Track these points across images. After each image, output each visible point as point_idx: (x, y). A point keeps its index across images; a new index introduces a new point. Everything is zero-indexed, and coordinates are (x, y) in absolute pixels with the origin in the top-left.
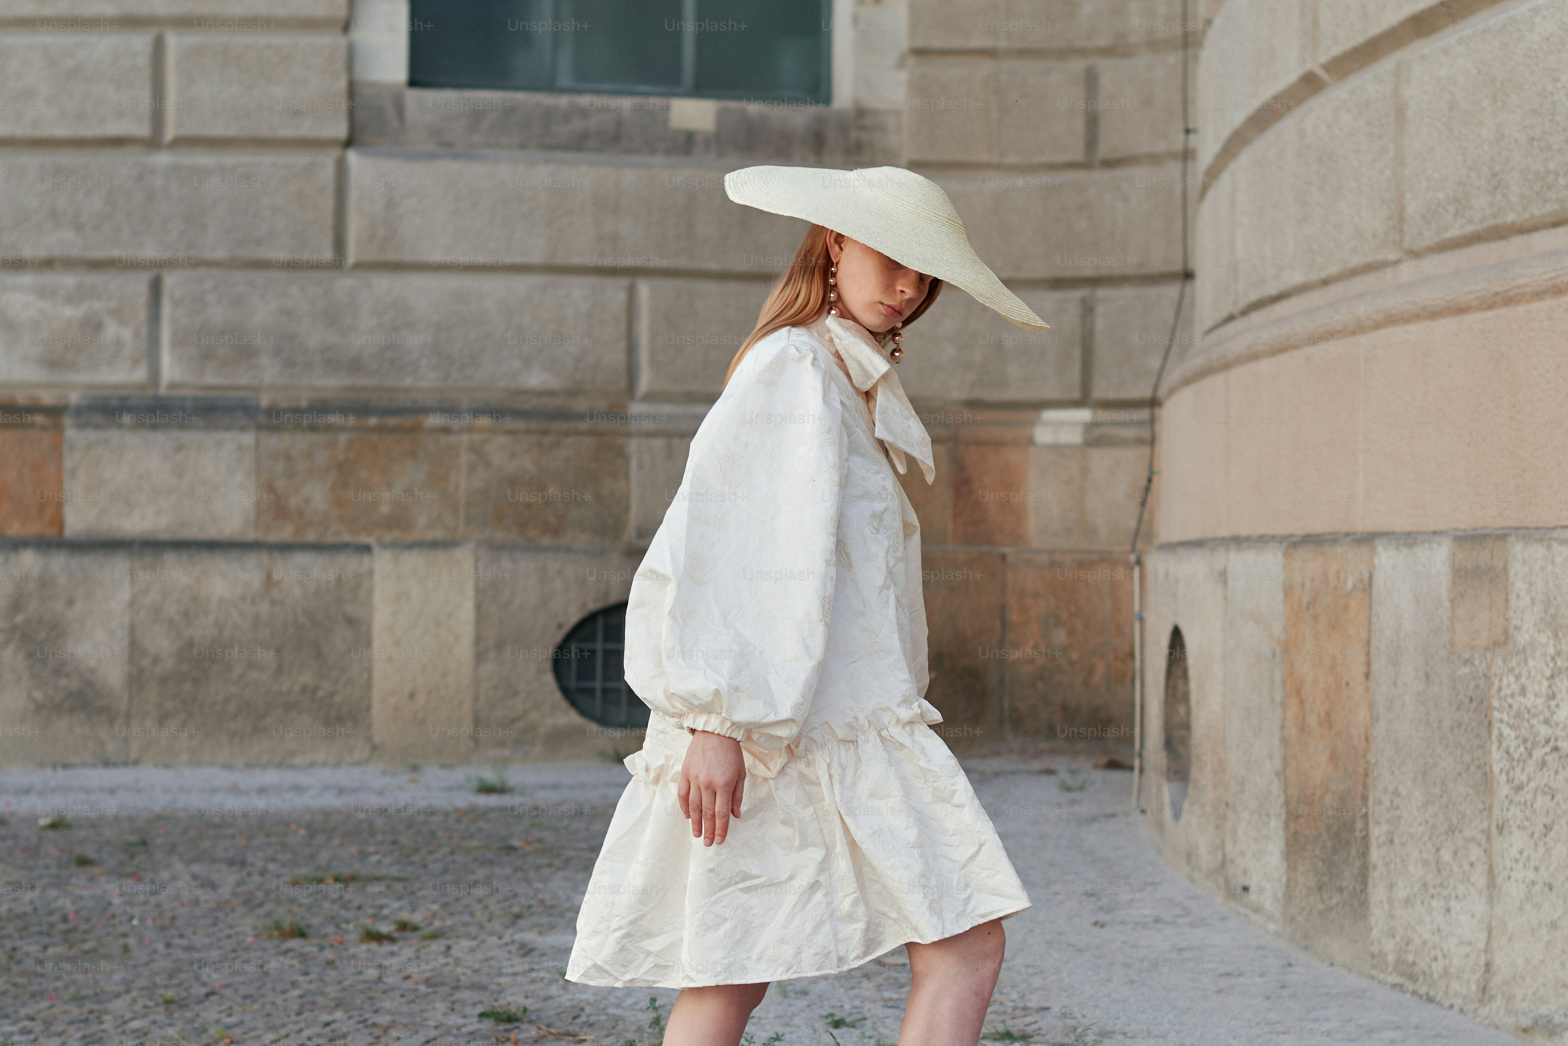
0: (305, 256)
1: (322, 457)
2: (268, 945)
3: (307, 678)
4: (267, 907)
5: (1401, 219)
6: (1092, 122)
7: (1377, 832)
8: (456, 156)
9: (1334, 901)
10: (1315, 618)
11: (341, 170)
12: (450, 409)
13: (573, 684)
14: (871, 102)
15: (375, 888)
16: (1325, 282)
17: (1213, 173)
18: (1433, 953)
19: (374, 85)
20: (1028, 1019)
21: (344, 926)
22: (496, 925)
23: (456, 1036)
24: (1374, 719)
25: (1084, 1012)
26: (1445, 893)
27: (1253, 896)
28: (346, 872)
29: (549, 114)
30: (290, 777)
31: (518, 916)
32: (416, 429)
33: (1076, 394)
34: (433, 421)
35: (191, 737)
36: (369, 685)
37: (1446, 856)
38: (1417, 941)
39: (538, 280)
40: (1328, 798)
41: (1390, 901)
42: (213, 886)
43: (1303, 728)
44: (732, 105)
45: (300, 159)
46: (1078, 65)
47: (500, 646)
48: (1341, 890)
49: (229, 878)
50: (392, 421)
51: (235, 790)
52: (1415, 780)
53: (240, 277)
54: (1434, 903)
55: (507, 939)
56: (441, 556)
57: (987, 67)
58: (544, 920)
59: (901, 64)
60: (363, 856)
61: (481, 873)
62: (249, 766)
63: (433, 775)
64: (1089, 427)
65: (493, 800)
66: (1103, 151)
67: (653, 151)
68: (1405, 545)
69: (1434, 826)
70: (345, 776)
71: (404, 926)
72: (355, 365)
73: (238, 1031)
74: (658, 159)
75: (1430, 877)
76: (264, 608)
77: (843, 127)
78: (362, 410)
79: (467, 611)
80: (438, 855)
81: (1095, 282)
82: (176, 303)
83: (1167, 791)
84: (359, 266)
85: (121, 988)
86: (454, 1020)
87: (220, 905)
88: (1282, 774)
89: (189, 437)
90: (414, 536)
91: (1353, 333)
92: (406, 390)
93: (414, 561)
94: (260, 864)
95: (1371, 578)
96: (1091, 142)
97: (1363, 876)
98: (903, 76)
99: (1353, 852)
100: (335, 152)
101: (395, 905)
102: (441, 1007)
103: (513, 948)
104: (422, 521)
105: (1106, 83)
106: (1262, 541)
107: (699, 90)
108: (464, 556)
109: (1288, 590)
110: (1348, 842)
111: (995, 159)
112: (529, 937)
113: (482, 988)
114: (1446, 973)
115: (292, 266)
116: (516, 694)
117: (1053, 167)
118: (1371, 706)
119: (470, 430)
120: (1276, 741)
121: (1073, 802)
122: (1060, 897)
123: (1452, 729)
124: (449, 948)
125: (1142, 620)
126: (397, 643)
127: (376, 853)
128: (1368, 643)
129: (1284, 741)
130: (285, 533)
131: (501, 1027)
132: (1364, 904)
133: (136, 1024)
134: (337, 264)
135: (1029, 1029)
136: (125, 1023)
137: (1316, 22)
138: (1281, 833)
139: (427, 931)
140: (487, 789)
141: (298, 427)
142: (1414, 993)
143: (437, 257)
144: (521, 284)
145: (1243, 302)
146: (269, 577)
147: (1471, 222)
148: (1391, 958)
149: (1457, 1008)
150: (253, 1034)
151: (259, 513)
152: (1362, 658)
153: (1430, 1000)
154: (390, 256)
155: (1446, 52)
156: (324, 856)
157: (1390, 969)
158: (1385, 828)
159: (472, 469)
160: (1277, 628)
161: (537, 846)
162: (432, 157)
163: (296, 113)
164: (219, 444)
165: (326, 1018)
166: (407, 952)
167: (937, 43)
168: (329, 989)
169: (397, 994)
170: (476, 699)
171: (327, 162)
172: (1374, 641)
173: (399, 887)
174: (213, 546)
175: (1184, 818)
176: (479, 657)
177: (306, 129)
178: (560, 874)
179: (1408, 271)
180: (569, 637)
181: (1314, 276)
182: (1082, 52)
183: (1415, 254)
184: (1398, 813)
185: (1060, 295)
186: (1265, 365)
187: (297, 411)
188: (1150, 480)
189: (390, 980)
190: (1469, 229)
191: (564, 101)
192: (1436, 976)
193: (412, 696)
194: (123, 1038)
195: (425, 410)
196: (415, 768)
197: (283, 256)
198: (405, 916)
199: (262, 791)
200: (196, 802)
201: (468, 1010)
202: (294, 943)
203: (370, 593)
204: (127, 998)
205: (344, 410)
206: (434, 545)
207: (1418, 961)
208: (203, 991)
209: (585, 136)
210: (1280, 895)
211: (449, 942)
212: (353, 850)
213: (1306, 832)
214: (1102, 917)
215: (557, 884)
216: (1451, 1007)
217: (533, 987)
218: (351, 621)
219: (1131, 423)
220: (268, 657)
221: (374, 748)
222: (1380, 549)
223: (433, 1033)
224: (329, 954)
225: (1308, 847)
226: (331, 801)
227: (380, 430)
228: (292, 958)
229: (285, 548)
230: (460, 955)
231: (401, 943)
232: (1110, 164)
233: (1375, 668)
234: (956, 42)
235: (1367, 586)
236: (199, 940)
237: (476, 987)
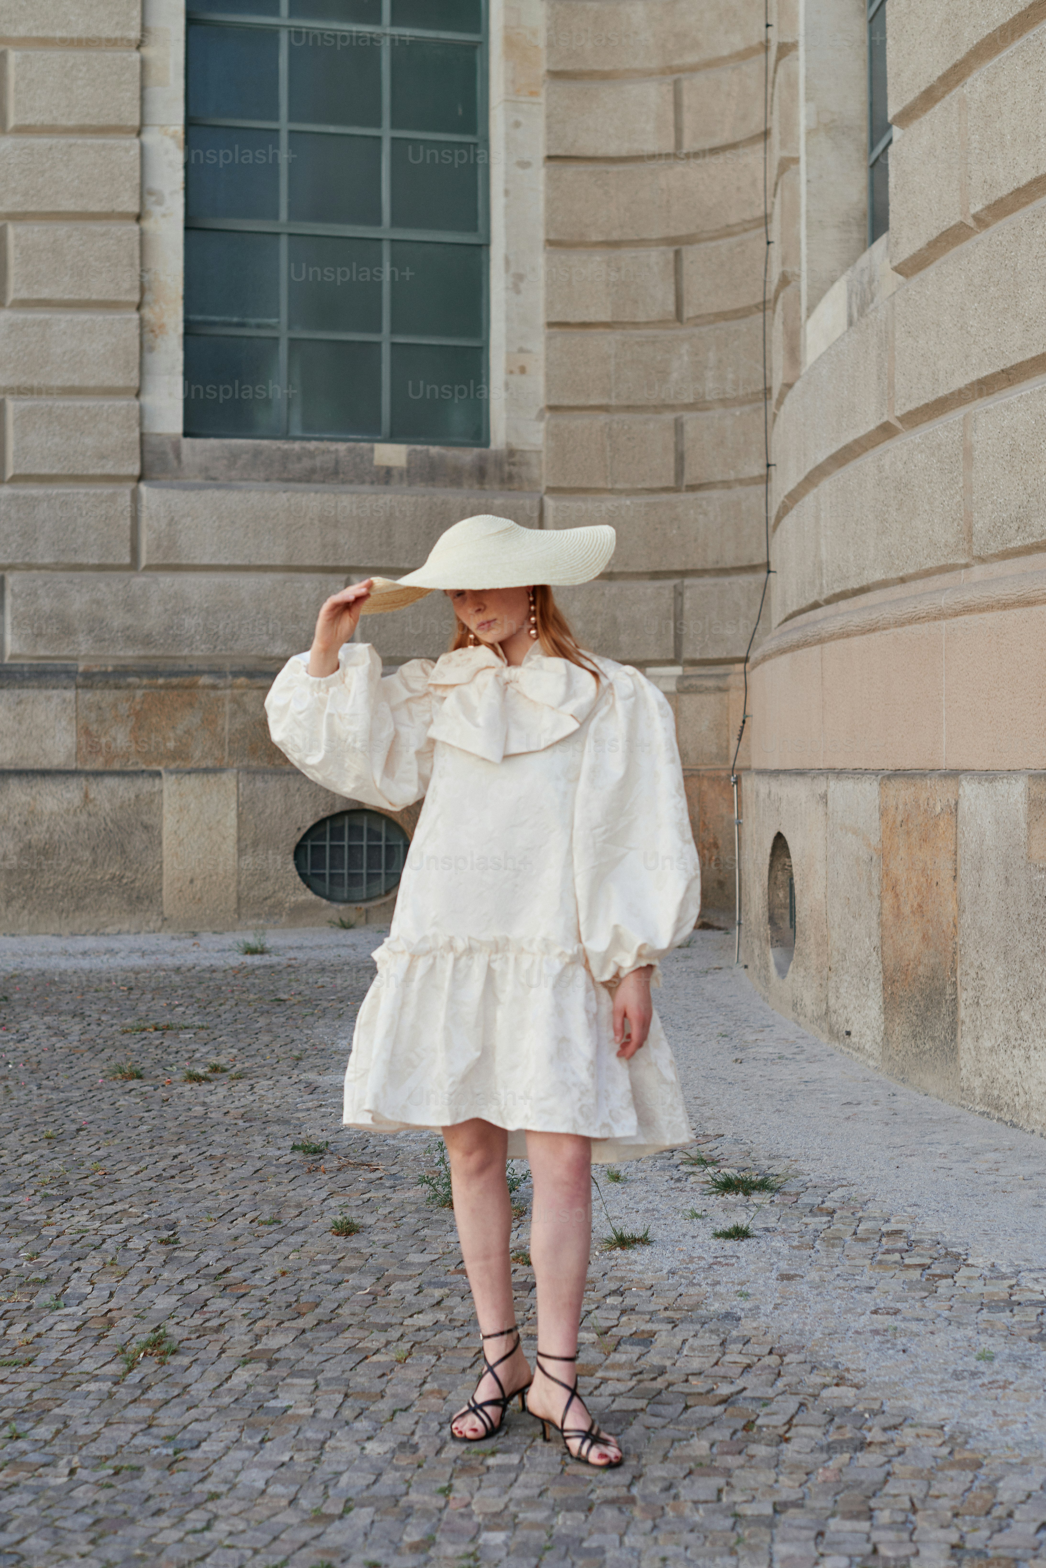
0: (110, 561)
1: (124, 708)
2: (114, 1085)
3: (114, 870)
4: (108, 1052)
5: (970, 534)
6: (680, 458)
7: (964, 996)
8: (219, 487)
9: (927, 1046)
10: (908, 833)
11: (136, 497)
12: (217, 672)
13: (309, 871)
14: (518, 445)
15: (186, 1036)
16: (903, 580)
17: (794, 497)
18: (1016, 1090)
19: (159, 435)
20: (711, 1146)
21: (169, 1068)
22: (283, 1066)
23: (277, 1167)
24: (961, 911)
25: (751, 1138)
26: (1025, 1045)
27: (854, 1039)
28: (163, 1022)
29: (286, 456)
30: (104, 943)
31: (299, 1059)
32: (193, 686)
33: (671, 656)
34: (204, 680)
35: (30, 914)
36: (161, 875)
37: (1025, 1016)
38: (1001, 1080)
39: (280, 576)
40: (921, 969)
41: (977, 1049)
42: (64, 1035)
43: (898, 915)
44: (419, 447)
45: (106, 490)
46: (669, 417)
47: (255, 844)
48: (933, 1039)
49: (75, 1028)
50: (175, 681)
51: (65, 953)
52: (997, 958)
53: (61, 576)
54: (1015, 1052)
55: (294, 1079)
56: (212, 779)
57: (602, 418)
58: (319, 1062)
59: (540, 417)
60: (171, 1008)
61: (262, 1022)
62: (73, 934)
63: (208, 939)
64: (681, 678)
65: (257, 960)
66: (688, 479)
67: (363, 482)
68: (986, 780)
69: (1015, 993)
70: (144, 941)
71: (215, 1069)
72: (147, 640)
73: (108, 1163)
74: (366, 488)
75: (1011, 1032)
76: (83, 818)
77: (499, 464)
78: (153, 673)
79: (231, 820)
80: (227, 1007)
81: (683, 574)
82: (15, 596)
83: (772, 955)
84: (149, 568)
85: (11, 1125)
86: (272, 1152)
87: (72, 1051)
88: (880, 949)
89: (26, 694)
90: (192, 765)
91: (935, 619)
92: (185, 658)
93: (192, 782)
94: (95, 1016)
95: (956, 804)
96: (679, 473)
97: (953, 1028)
98: (542, 425)
99: (944, 1010)
100: (132, 485)
101: (204, 1050)
102: (259, 1140)
103: (301, 1086)
104: (197, 754)
105: (690, 430)
106: (858, 773)
107: (394, 437)
108: (229, 779)
109: (883, 812)
110: (939, 1003)
111: (610, 486)
112: (311, 1076)
113: (287, 1122)
114: (1027, 1106)
115: (101, 568)
116: (267, 879)
117: (651, 491)
118: (959, 901)
119: (231, 687)
120: (874, 924)
121: (687, 957)
122: (702, 1038)
123: (1029, 922)
124: (252, 1087)
125: (739, 824)
126: (180, 843)
127: (180, 1005)
128: (955, 854)
129: (881, 924)
130: (98, 764)
131: (311, 1158)
132: (954, 1050)
133: (28, 1158)
134: (133, 566)
135: (715, 1153)
136: (20, 1157)
137: (891, 386)
138: (879, 992)
139: (233, 1072)
140: (251, 951)
141: (106, 686)
142: (999, 1119)
143: (206, 561)
144: (268, 579)
145: (827, 593)
146: (86, 796)
147: (1031, 535)
148: (978, 1092)
149: (1037, 1133)
150: (120, 1166)
151: (79, 749)
152: (950, 865)
153: (1014, 1126)
154: (172, 560)
155: (1008, 408)
156: (142, 1008)
157: (978, 1100)
158: (971, 993)
159: (233, 715)
160: (875, 840)
161: (299, 998)
162: (201, 487)
163: (102, 457)
164: (49, 699)
165: (173, 1151)
166: (222, 1091)
167: (566, 402)
168: (169, 1124)
169: (222, 1128)
170: (239, 882)
171: (126, 491)
172: (959, 852)
173: (203, 1034)
174: (44, 773)
175: (790, 976)
176: (241, 852)
177: (109, 468)
178: (321, 1022)
179: (978, 572)
180: (305, 837)
181: (893, 575)
182: (672, 407)
183: (982, 560)
184: (982, 982)
185: (658, 584)
186: (856, 642)
187: (105, 674)
188: (744, 722)
189: (215, 1115)
190: (1030, 541)
191: (297, 446)
192: (1018, 1107)
193: (192, 881)
194: (20, 1170)
195: (200, 673)
196: (195, 934)
197: (94, 561)
198: (213, 1060)
199: (84, 953)
200: (38, 963)
201: (281, 1143)
202: (133, 1084)
203: (160, 807)
204: (17, 1133)
205: (139, 674)
206: (206, 771)
207: (1002, 1095)
208: (74, 1127)
209: (313, 471)
210: (879, 1039)
211: (252, 1082)
212: (163, 1003)
213: (901, 993)
214: (740, 1056)
215: (321, 1030)
216: (1033, 1131)
217: (325, 1121)
218: (146, 827)
219: (711, 676)
220: (86, 855)
221: (165, 919)
222: (964, 783)
223: (259, 1164)
224: (162, 1093)
225: (904, 1004)
226: (136, 961)
227: (167, 687)
228: (136, 1096)
229: (98, 774)
230: (262, 1092)
231: (215, 1083)
232: (692, 488)
233: (961, 872)
234: (581, 401)
235: (954, 810)
236: (63, 1082)
237: (280, 1121)
